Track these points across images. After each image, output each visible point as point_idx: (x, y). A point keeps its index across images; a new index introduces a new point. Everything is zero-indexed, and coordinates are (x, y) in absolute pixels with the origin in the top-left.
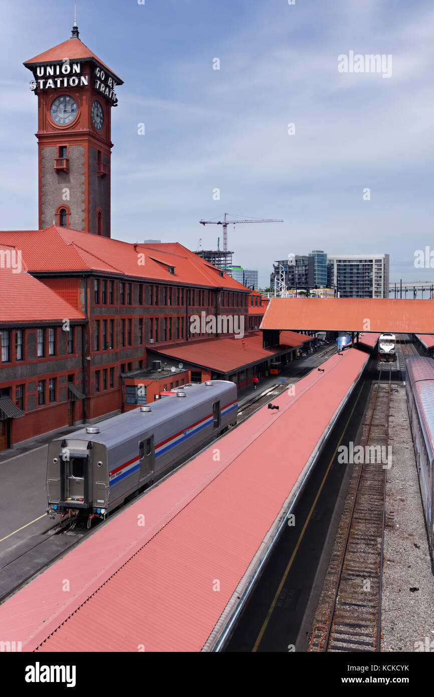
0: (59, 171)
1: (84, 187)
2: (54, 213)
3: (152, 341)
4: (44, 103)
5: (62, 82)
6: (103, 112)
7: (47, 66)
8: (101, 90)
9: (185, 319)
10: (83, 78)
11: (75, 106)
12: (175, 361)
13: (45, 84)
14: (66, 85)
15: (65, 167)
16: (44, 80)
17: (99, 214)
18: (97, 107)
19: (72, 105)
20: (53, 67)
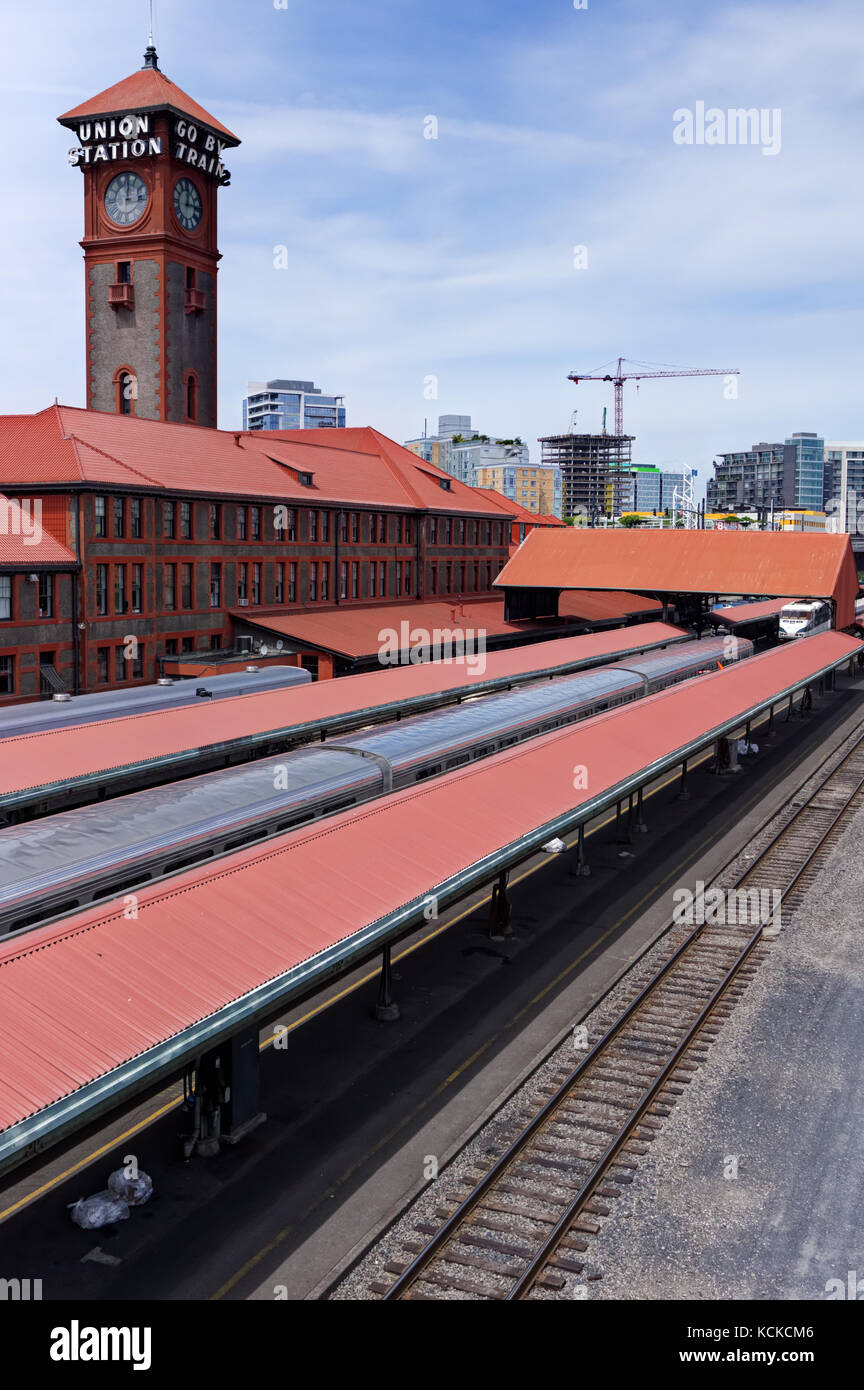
0: (117, 307)
1: (158, 335)
2: (111, 380)
3: (243, 602)
4: (94, 187)
5: (120, 149)
6: (199, 198)
7: (96, 121)
8: (189, 161)
9: (332, 565)
10: (152, 142)
11: (144, 190)
12: (271, 636)
13: (92, 153)
14: (125, 155)
15: (125, 299)
16: (90, 148)
17: (191, 380)
18: (188, 190)
19: (139, 189)
20: (104, 124)
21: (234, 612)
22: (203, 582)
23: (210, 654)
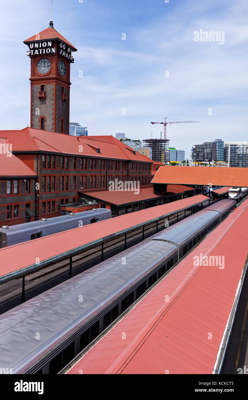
0: (40, 98)
1: (53, 107)
2: (38, 120)
3: (82, 188)
4: (34, 62)
5: (42, 51)
6: (65, 66)
7: (35, 43)
8: (63, 55)
9: (105, 176)
10: (53, 49)
11: (49, 63)
12: (91, 199)
13: (34, 52)
14: (44, 53)
15: (43, 96)
16: (33, 50)
17: (62, 120)
18: (62, 64)
19: (48, 63)
20: (38, 43)
21: (79, 191)
22: (71, 182)
23: (73, 204)
